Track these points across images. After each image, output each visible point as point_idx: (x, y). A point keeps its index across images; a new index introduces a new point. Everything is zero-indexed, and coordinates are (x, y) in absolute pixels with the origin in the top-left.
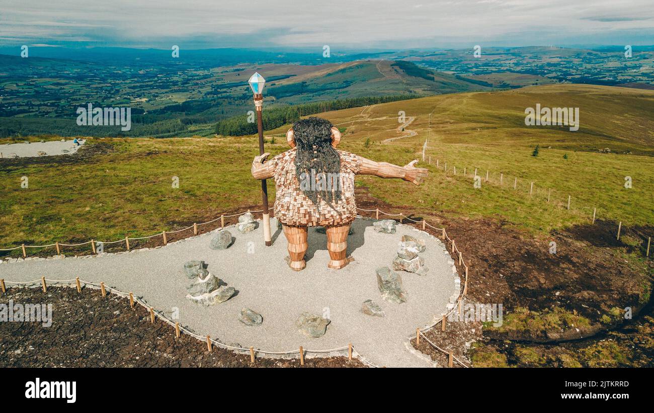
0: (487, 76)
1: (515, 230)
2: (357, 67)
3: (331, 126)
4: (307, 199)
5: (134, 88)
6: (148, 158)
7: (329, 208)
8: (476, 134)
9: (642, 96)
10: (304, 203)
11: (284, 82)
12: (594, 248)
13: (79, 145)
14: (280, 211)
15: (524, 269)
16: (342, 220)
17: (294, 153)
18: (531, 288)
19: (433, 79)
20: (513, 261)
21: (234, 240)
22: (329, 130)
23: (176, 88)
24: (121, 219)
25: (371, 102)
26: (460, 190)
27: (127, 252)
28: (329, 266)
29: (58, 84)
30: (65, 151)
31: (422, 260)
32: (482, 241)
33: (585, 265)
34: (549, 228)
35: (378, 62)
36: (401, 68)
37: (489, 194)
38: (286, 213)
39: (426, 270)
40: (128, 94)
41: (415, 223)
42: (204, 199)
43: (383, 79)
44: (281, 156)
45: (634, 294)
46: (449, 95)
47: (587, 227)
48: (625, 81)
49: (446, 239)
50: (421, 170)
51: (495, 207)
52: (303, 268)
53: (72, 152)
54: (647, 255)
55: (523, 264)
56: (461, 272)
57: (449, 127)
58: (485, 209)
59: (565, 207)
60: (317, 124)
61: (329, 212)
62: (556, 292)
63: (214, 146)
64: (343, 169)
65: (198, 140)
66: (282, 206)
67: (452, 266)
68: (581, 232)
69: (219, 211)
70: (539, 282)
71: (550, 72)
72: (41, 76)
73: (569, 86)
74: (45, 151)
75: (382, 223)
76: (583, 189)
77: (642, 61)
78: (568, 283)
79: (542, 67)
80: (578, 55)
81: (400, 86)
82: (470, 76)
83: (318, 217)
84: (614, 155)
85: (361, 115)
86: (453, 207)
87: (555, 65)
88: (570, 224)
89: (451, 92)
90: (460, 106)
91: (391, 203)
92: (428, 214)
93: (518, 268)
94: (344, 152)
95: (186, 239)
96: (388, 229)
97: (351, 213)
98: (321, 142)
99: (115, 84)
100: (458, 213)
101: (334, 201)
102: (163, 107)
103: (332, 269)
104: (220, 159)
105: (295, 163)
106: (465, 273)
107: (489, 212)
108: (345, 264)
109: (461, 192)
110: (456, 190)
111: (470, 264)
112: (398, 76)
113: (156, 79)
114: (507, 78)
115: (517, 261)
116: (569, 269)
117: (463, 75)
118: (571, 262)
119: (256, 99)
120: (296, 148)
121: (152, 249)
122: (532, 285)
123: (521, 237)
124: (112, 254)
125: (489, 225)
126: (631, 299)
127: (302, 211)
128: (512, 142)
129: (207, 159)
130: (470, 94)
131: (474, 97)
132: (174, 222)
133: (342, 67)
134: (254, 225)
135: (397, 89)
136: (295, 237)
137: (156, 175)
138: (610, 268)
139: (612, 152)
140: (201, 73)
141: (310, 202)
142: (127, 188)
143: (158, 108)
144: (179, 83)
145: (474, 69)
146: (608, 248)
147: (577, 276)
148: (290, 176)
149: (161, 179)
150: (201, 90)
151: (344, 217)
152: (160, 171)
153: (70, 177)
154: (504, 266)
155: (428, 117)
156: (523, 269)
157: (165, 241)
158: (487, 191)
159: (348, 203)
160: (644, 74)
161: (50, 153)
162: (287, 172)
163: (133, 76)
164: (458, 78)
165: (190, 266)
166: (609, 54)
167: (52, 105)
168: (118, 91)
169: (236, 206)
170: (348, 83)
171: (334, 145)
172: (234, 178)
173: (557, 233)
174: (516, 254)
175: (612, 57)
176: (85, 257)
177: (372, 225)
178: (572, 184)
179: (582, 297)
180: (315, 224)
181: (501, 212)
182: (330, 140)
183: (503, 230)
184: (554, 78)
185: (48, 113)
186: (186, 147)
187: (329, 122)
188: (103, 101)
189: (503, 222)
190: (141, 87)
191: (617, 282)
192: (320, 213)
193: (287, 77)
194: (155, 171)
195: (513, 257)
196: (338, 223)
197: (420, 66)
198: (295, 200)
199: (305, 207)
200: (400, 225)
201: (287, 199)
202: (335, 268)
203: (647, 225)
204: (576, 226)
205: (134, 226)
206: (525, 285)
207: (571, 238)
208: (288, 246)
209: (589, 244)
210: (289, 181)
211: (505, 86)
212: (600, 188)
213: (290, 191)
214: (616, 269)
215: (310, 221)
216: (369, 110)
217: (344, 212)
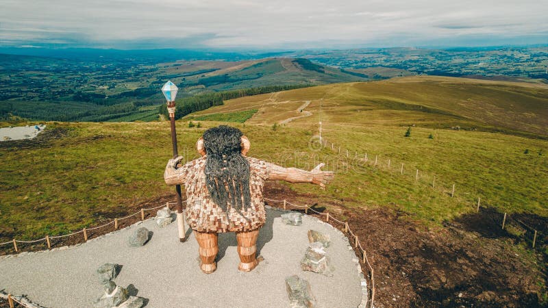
0: (364, 70)
1: (410, 221)
2: (267, 62)
3: (241, 135)
4: (217, 207)
5: (98, 78)
6: (94, 143)
7: (238, 216)
8: (357, 114)
9: (481, 85)
10: (214, 210)
11: (212, 74)
12: (485, 239)
13: (39, 130)
14: (190, 218)
15: (425, 266)
16: (251, 227)
17: (204, 161)
18: (434, 289)
19: (323, 72)
20: (413, 257)
21: (150, 235)
22: (239, 139)
23: (130, 78)
24: (52, 209)
25: (277, 89)
26: (355, 175)
27: (48, 251)
28: (239, 269)
29: (40, 76)
30: (26, 136)
31: (328, 260)
32: (382, 233)
33: (480, 260)
34: (440, 219)
35: (282, 59)
36: (299, 64)
37: (381, 180)
38: (197, 220)
39: (333, 269)
40: (94, 83)
41: (318, 214)
42: (131, 187)
43: (286, 72)
44: (191, 163)
45: (532, 293)
46: (336, 84)
47: (473, 215)
48: (468, 73)
49: (348, 232)
50: (327, 173)
51: (389, 195)
52: (214, 271)
53: (32, 136)
54: (534, 246)
55: (423, 260)
56: (367, 273)
57: (336, 109)
58: (380, 197)
59: (448, 194)
60: (226, 133)
61: (239, 219)
62: (459, 293)
63: (151, 131)
64: (253, 177)
65: (139, 124)
66: (193, 213)
67: (357, 265)
68: (470, 222)
69: (142, 201)
70: (441, 281)
71: (411, 66)
72: (28, 69)
73: (425, 78)
74: (10, 136)
75: (289, 216)
76: (456, 172)
77: (480, 59)
78: (467, 281)
79: (405, 63)
80: (432, 54)
81: (299, 77)
82: (351, 69)
83: (228, 224)
84: (464, 132)
85: (270, 99)
86: (352, 195)
87: (415, 61)
88: (458, 214)
89: (337, 82)
90: (344, 93)
91: (296, 190)
92: (330, 203)
93: (419, 265)
94: (253, 159)
95: (106, 235)
96: (294, 222)
97: (260, 219)
98: (231, 151)
99: (84, 76)
100: (356, 202)
101: (243, 208)
102: (120, 93)
103: (241, 272)
104: (154, 143)
105: (205, 172)
106: (370, 273)
107: (384, 200)
108: (255, 266)
109: (357, 178)
110: (352, 175)
111: (374, 261)
112: (298, 70)
113: (115, 72)
114: (379, 71)
115: (417, 256)
116: (466, 265)
117: (346, 69)
118: (467, 257)
119: (170, 106)
120: (205, 156)
121: (71, 247)
122: (434, 286)
123: (417, 229)
124: (32, 253)
125: (386, 216)
126: (530, 300)
127: (212, 218)
128: (384, 121)
129: (143, 143)
130: (352, 84)
131: (354, 86)
132: (100, 213)
133: (255, 63)
134: (171, 219)
135: (297, 80)
136: (205, 242)
137: (96, 160)
138: (503, 263)
139: (461, 129)
140: (149, 67)
141: (220, 210)
142: (67, 174)
143: (116, 93)
144: (132, 75)
145: (354, 65)
146: (497, 240)
147: (475, 273)
148: (200, 184)
149: (99, 164)
150: (148, 80)
151: (253, 224)
152: (100, 156)
153: (24, 161)
154: (405, 262)
155: (321, 101)
156: (422, 266)
157: (86, 238)
158: (379, 177)
159: (257, 210)
160: (481, 69)
161: (14, 138)
162: (197, 181)
163: (98, 69)
164: (343, 71)
165: (103, 272)
166: (455, 53)
167: (36, 91)
168: (86, 81)
169: (158, 195)
170: (259, 75)
171: (244, 153)
172: (161, 163)
173: (449, 225)
174: (414, 248)
175: (458, 55)
176: (6, 257)
177: (280, 216)
178: (446, 166)
179: (484, 298)
180: (224, 231)
181: (394, 201)
182: (240, 148)
183: (400, 221)
184: (415, 71)
185: (33, 97)
186: (127, 132)
187: (239, 131)
188: (75, 89)
189: (399, 213)
190: (103, 78)
191: (514, 280)
192: (229, 221)
193: (214, 70)
194: (97, 156)
195: (412, 252)
196: (248, 230)
197: (314, 62)
198: (205, 208)
199: (215, 215)
200: (306, 216)
201: (197, 207)
202: (244, 270)
203: (524, 212)
204: (464, 215)
205: (63, 218)
206: (427, 285)
207: (462, 229)
208: (199, 250)
209: (479, 235)
210: (198, 190)
211: (377, 77)
212: (471, 171)
213: (200, 199)
214: (509, 264)
215: (219, 227)
216: (276, 96)
217: (254, 219)
